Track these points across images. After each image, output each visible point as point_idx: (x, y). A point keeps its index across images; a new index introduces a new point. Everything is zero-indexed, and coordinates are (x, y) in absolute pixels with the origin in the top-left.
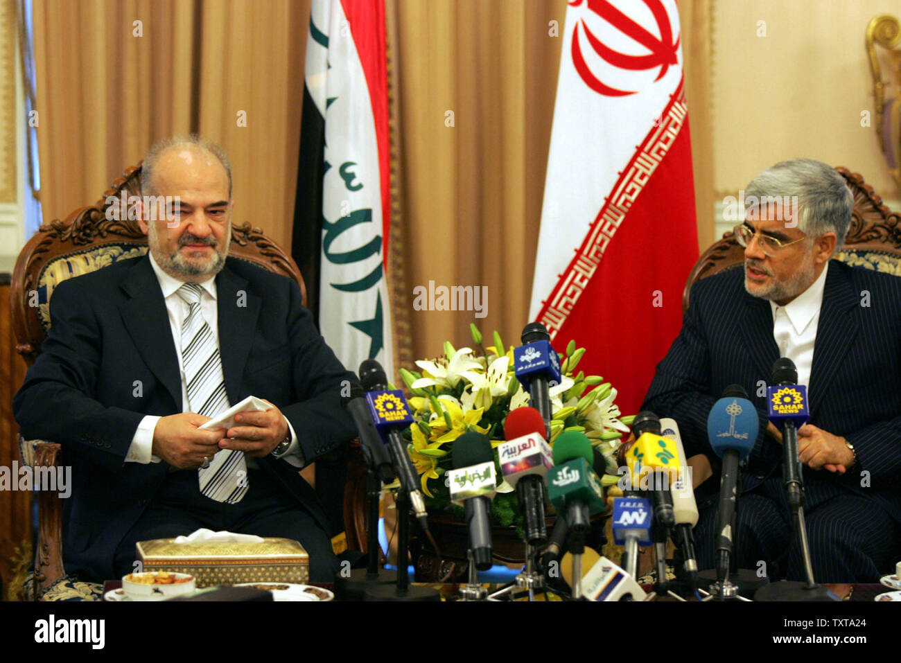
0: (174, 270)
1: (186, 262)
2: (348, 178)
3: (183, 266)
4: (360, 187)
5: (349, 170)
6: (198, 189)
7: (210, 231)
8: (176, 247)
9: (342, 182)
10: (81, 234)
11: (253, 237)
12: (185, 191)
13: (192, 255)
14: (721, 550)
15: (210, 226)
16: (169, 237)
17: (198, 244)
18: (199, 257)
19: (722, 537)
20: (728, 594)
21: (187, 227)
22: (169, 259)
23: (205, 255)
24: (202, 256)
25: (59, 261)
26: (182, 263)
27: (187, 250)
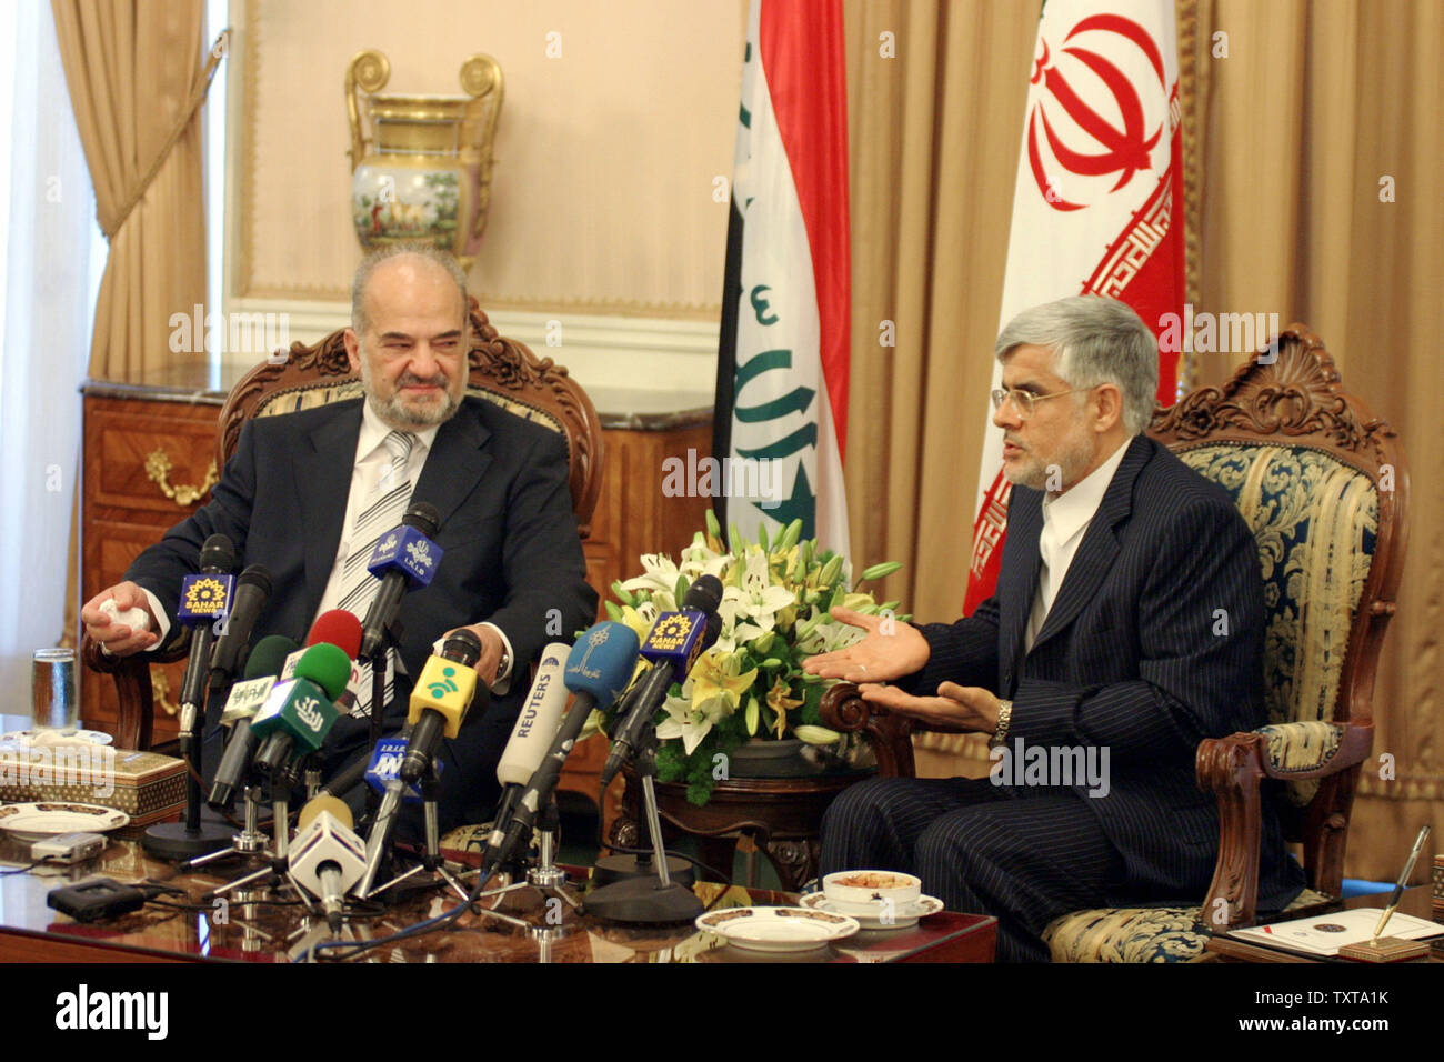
0: (390, 417)
1: (407, 409)
2: (760, 306)
3: (403, 414)
4: (773, 320)
5: (761, 296)
6: (421, 316)
7: (438, 368)
8: (393, 389)
9: (752, 312)
10: (331, 361)
11: (548, 378)
12: (404, 319)
13: (414, 400)
14: (515, 821)
15: (437, 362)
16: (385, 376)
17: (422, 386)
18: (424, 402)
19: (523, 805)
20: (546, 883)
21: (407, 365)
22: (386, 405)
23: (432, 399)
24: (428, 400)
25: (286, 397)
26: (402, 410)
27: (406, 393)
